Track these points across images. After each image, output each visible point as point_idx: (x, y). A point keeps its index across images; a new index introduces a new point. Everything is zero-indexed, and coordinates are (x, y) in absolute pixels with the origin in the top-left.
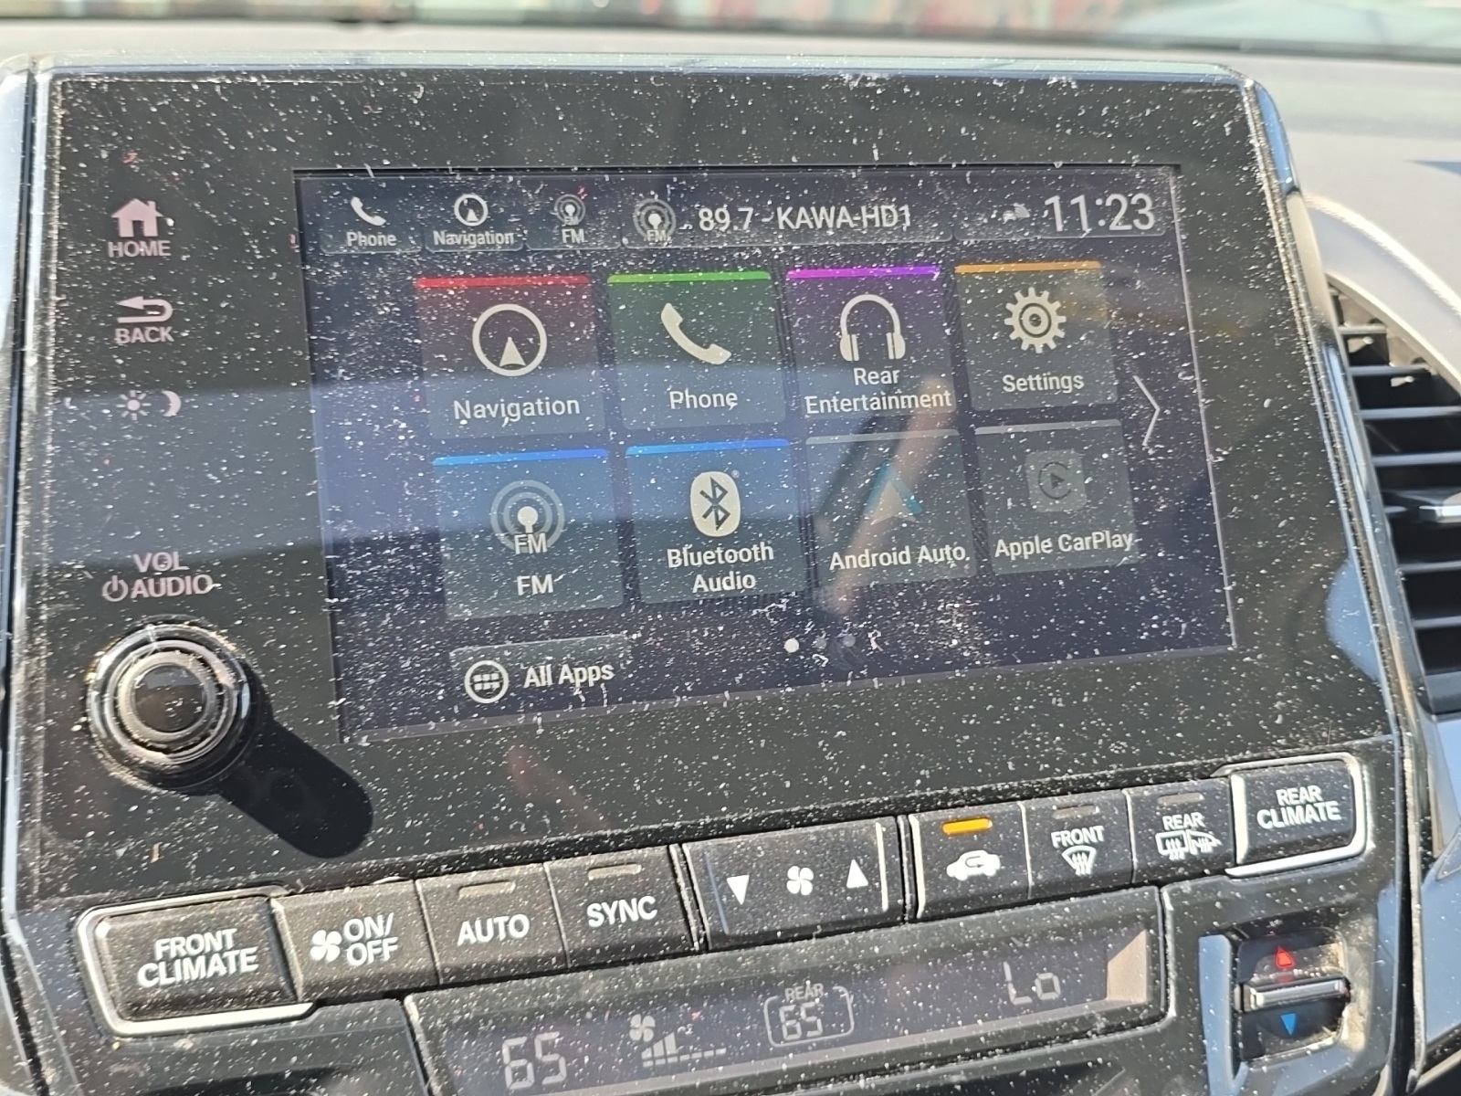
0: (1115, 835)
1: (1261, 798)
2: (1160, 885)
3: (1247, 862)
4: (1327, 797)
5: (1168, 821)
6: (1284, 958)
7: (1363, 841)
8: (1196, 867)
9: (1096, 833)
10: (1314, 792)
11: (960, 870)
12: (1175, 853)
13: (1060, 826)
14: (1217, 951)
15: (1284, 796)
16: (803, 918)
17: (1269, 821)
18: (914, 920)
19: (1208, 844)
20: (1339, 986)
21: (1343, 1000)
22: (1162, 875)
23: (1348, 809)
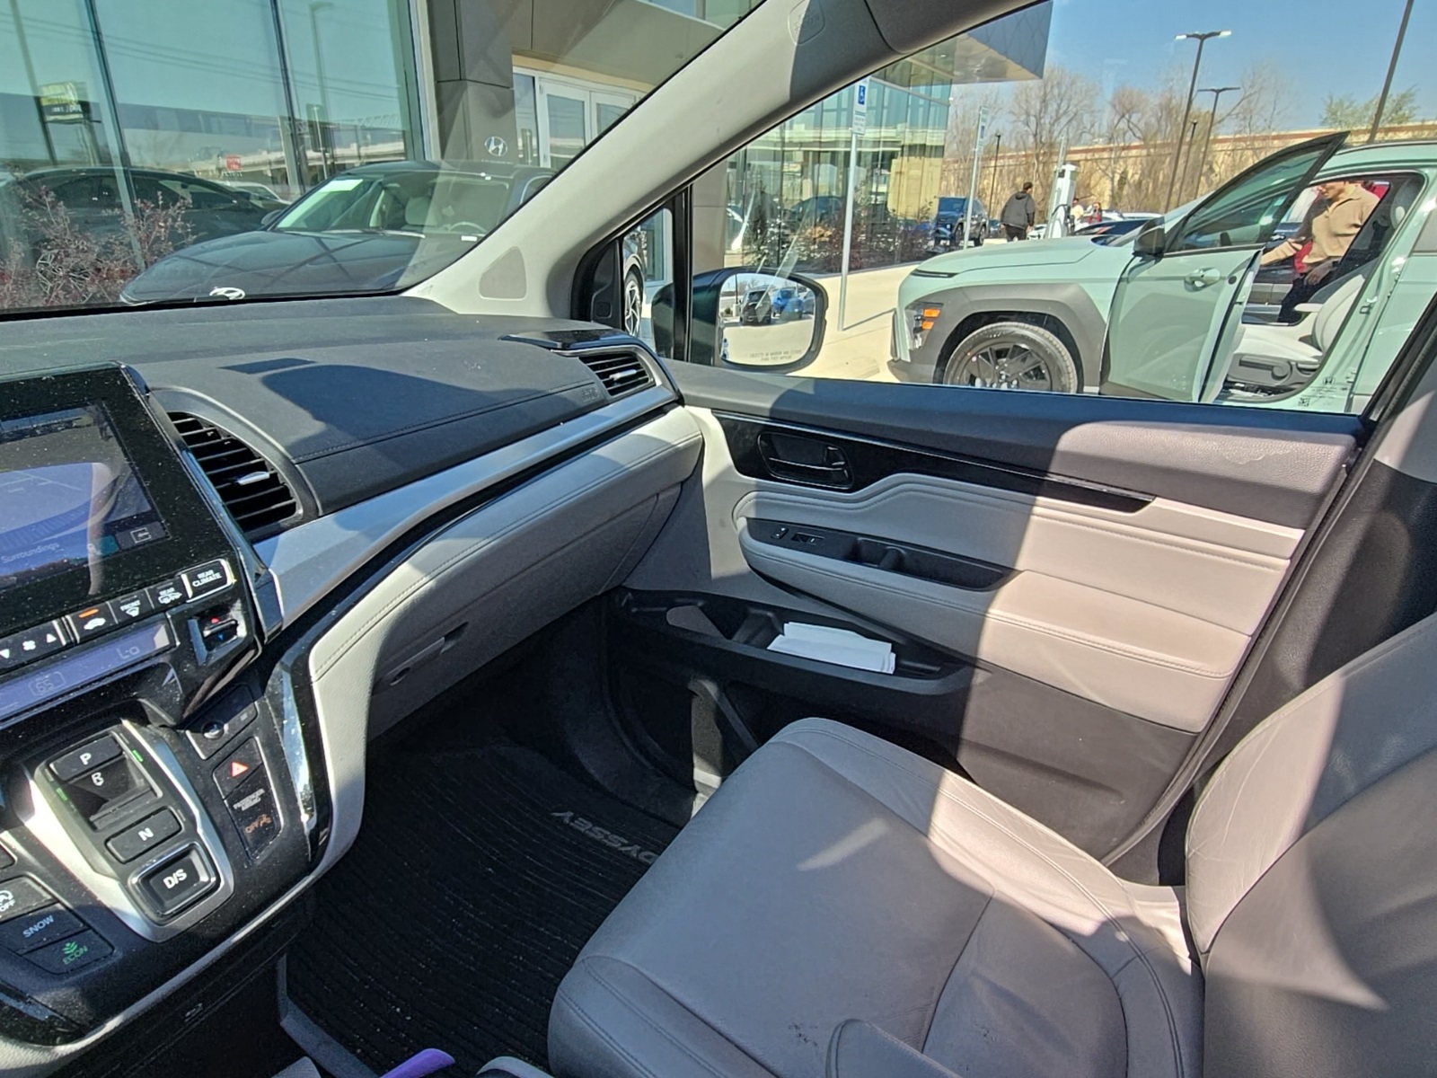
0: (144, 602)
1: (193, 578)
2: (164, 611)
3: (193, 597)
4: (215, 572)
5: (161, 593)
6: (214, 621)
7: (231, 580)
8: (175, 603)
9: (138, 603)
10: (211, 572)
11: (90, 626)
12: (167, 601)
13: (123, 604)
14: (194, 623)
15: (200, 576)
16: (35, 655)
17: (197, 584)
18: (77, 644)
19: (178, 595)
20: (233, 622)
21: (236, 625)
22: (165, 608)
23: (223, 573)
